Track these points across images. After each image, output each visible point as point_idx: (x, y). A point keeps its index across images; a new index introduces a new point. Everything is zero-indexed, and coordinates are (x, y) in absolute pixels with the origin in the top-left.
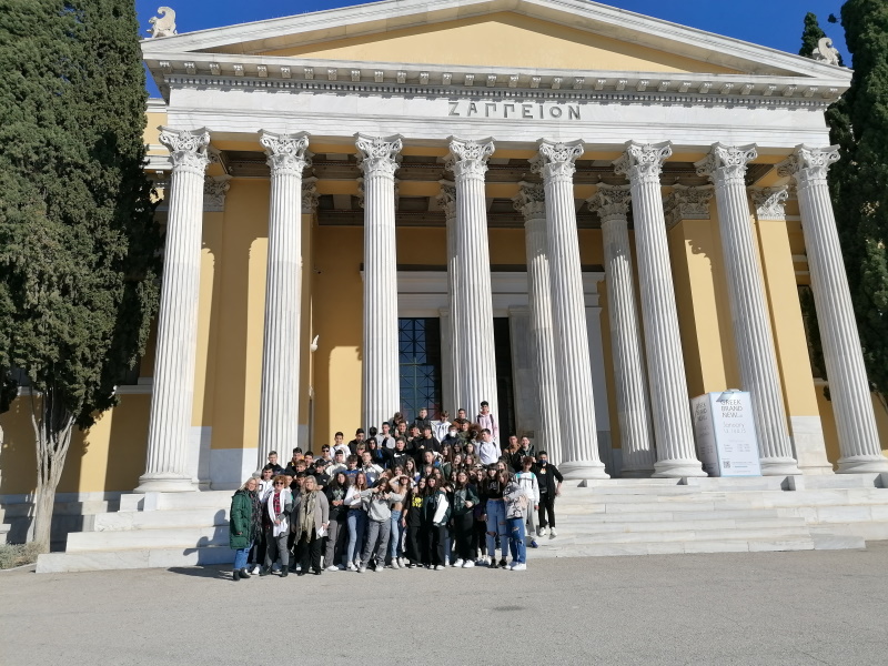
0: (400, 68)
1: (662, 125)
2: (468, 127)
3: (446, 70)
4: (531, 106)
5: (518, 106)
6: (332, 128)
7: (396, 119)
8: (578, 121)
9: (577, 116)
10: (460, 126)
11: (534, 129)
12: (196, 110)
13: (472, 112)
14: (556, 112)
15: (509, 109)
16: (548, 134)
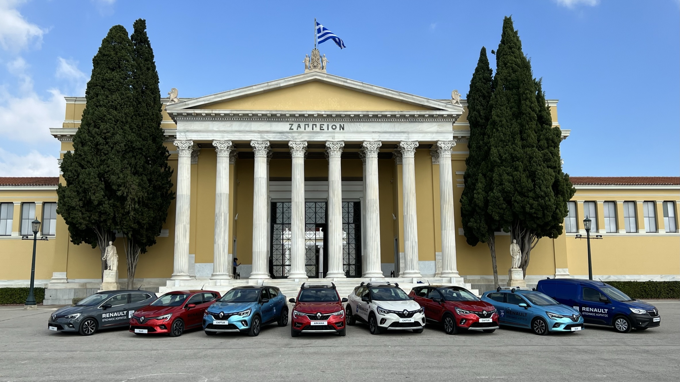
0: (268, 112)
1: (379, 132)
2: (297, 135)
3: (287, 112)
4: (324, 125)
5: (318, 125)
6: (241, 137)
7: (267, 132)
8: (343, 132)
9: (343, 129)
10: (294, 135)
11: (324, 135)
12: (188, 131)
13: (299, 128)
14: (334, 127)
15: (314, 126)
16: (330, 138)
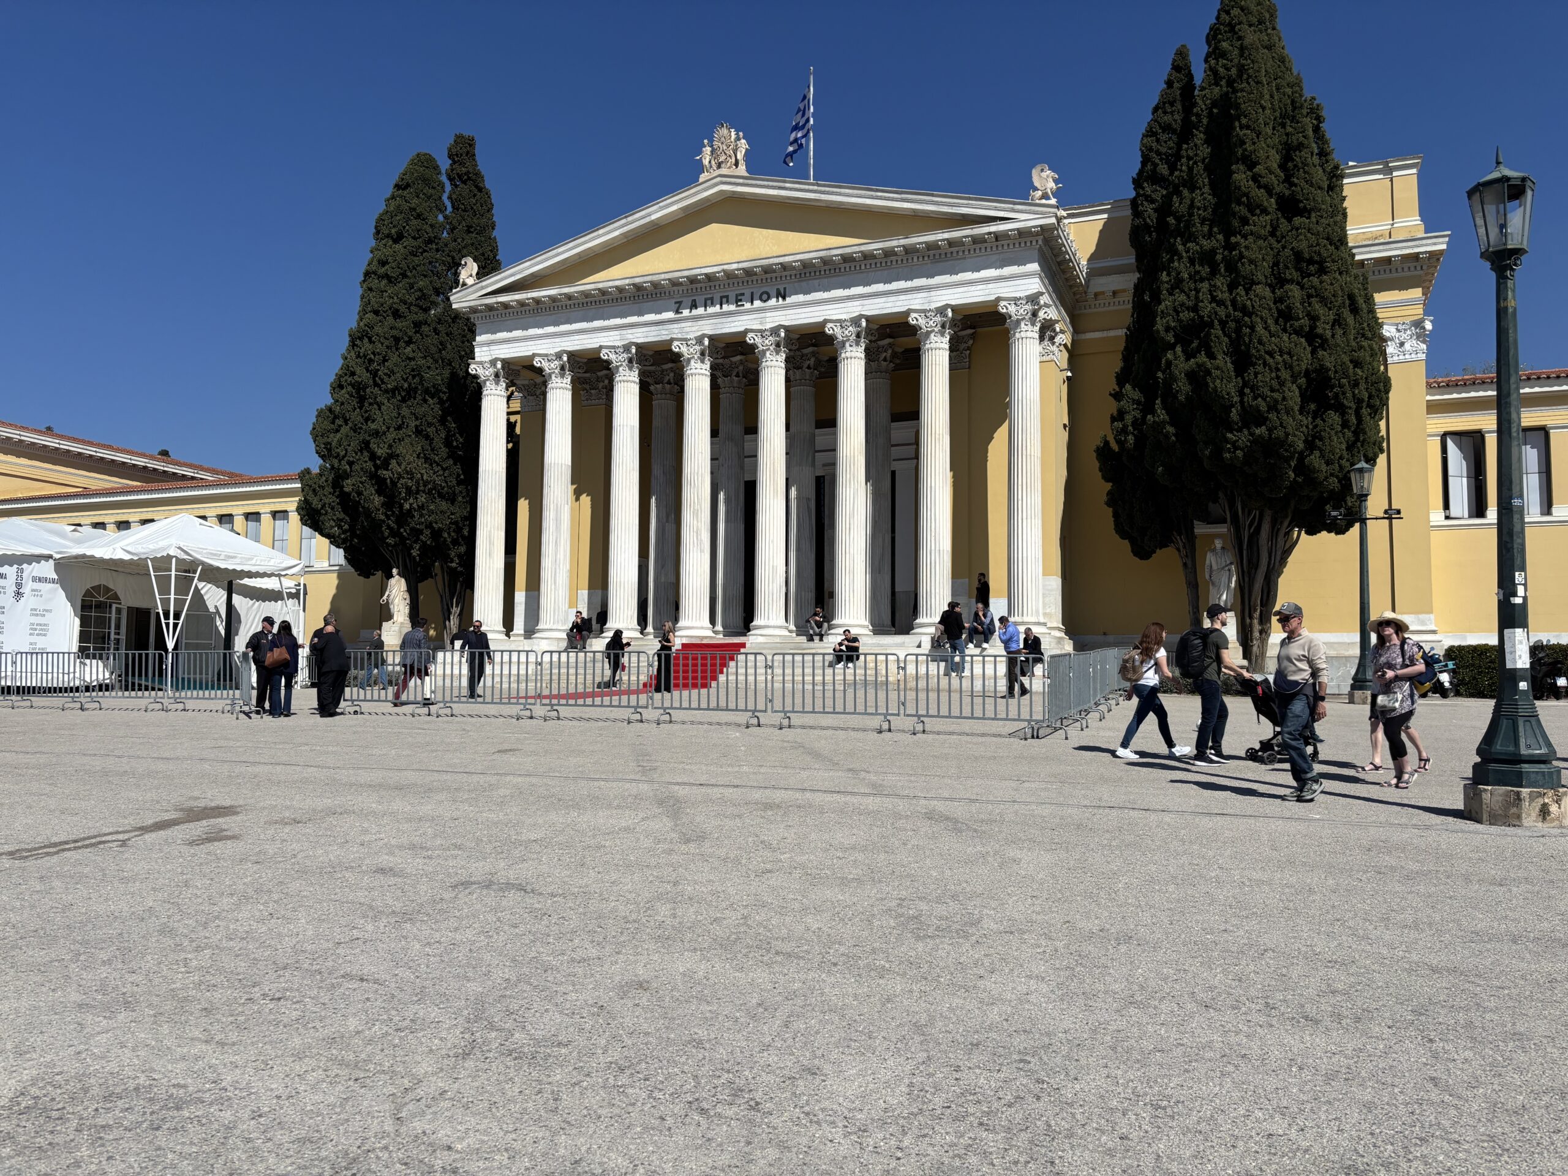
0: (627, 281)
1: (860, 296)
2: (690, 324)
3: (662, 276)
5: (732, 296)
6: (585, 342)
7: (633, 325)
8: (784, 304)
9: (784, 298)
10: (683, 325)
11: (744, 318)
12: (492, 342)
13: (694, 308)
14: (765, 297)
15: (724, 300)
16: (756, 322)
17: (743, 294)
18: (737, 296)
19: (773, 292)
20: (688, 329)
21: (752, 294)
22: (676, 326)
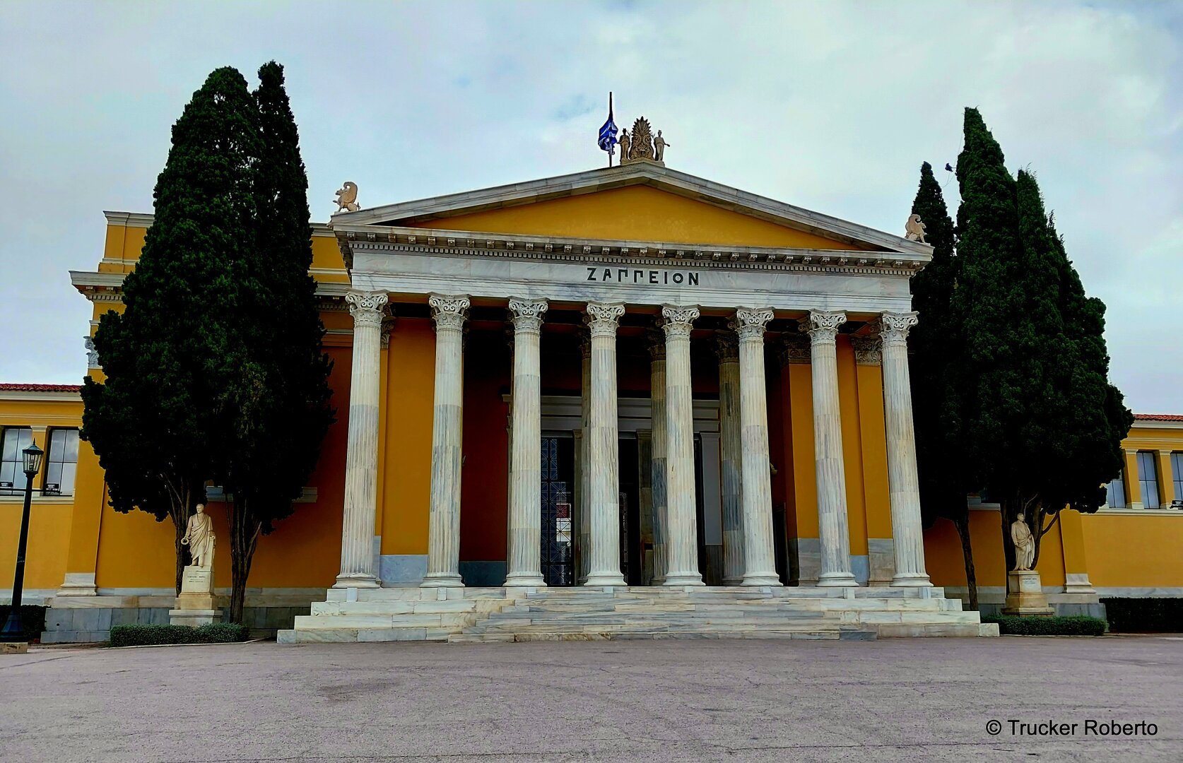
0: (548, 241)
3: (586, 242)
5: (646, 272)
6: (489, 290)
7: (543, 282)
8: (697, 288)
9: (696, 282)
10: (597, 290)
11: (659, 293)
12: (376, 273)
13: (607, 277)
14: (678, 278)
15: (638, 274)
16: (670, 299)
17: (657, 273)
18: (651, 273)
19: (686, 277)
20: (602, 295)
21: (666, 273)
22: (589, 290)
